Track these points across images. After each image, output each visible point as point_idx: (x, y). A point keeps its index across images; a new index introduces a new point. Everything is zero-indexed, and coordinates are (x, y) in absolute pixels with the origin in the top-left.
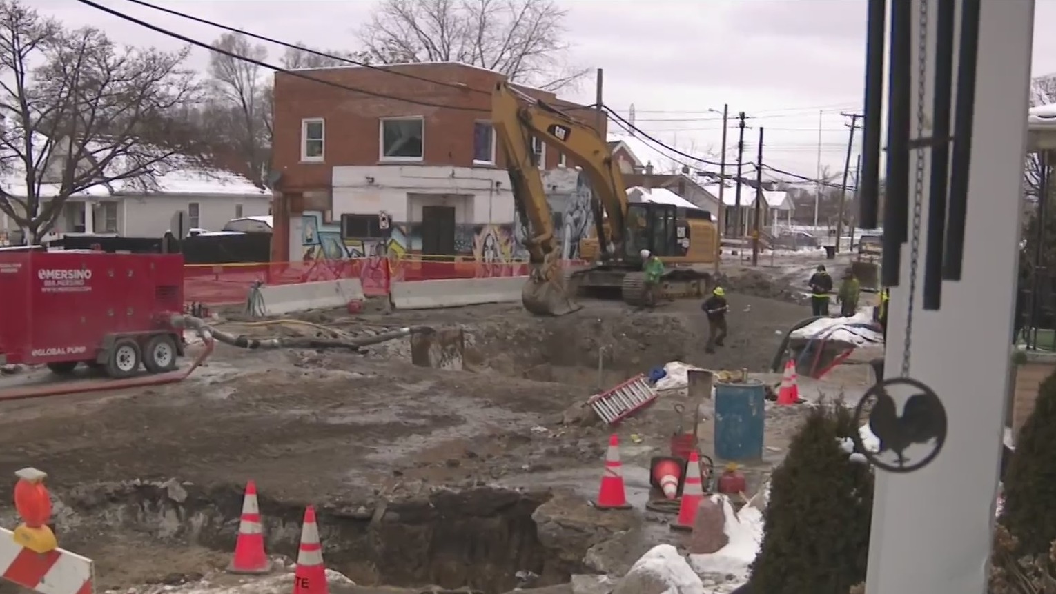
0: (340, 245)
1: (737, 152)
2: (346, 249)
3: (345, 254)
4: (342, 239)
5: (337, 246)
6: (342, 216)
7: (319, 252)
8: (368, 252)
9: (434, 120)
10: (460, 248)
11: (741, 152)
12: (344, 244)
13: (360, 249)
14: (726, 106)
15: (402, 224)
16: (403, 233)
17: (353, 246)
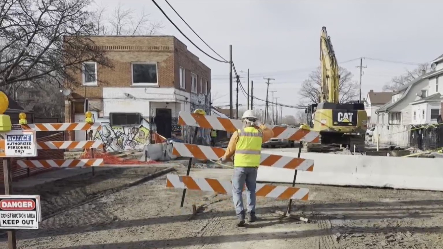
0: (110, 129)
1: (236, 92)
2: (113, 131)
3: (113, 133)
4: (111, 126)
5: (107, 129)
6: (110, 114)
7: (96, 133)
8: (127, 132)
9: (163, 65)
10: (174, 129)
11: (237, 92)
12: (112, 128)
13: (122, 131)
14: (249, 70)
15: (147, 117)
16: (147, 122)
17: (117, 130)
